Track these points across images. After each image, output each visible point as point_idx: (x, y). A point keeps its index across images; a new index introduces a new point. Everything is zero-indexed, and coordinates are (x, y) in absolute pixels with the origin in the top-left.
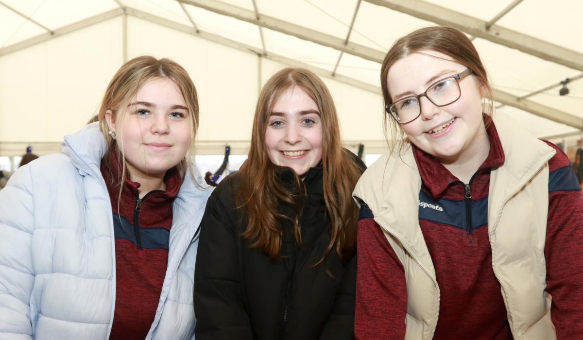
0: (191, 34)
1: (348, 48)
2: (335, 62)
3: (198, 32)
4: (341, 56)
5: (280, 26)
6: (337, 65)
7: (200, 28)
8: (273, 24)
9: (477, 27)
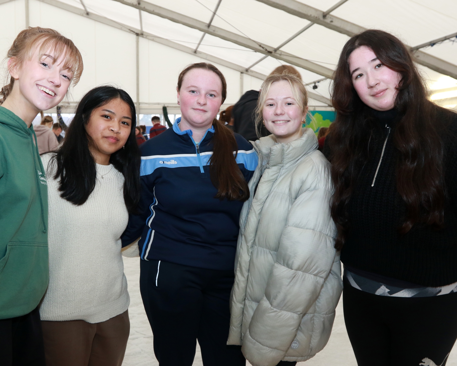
0: (83, 16)
1: (211, 30)
3: (88, 14)
4: (203, 36)
6: (199, 44)
7: (89, 10)
8: (151, 9)
9: (316, 16)
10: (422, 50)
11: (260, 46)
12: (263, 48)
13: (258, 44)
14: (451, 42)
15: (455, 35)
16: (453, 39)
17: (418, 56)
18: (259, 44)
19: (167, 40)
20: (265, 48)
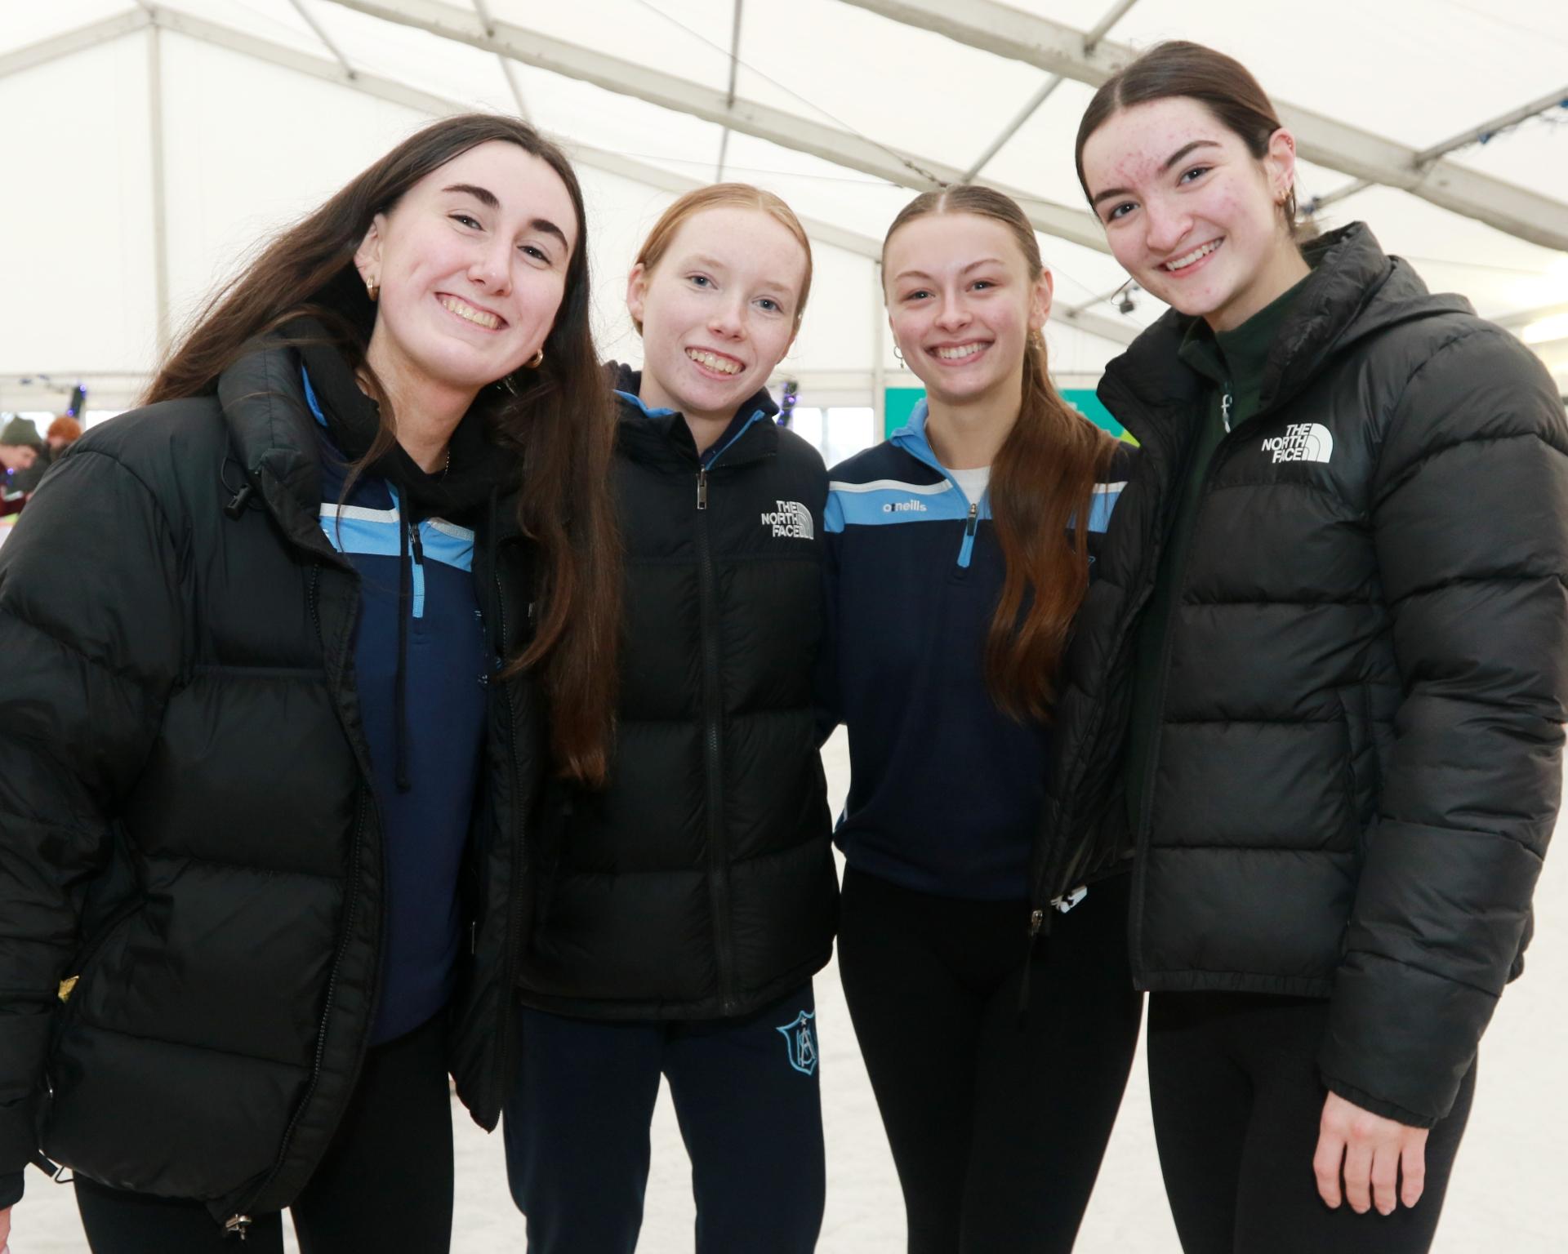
0: (335, 81)
1: (737, 114)
2: (714, 158)
3: (352, 76)
4: (725, 141)
5: (551, 56)
6: (721, 167)
7: (356, 66)
8: (531, 49)
9: (1058, 47)
10: (1451, 157)
11: (909, 165)
12: (920, 172)
13: (900, 159)
14: (1547, 126)
15: (1560, 98)
16: (1551, 113)
17: (1443, 184)
18: (905, 158)
19: (615, 156)
20: (929, 173)
